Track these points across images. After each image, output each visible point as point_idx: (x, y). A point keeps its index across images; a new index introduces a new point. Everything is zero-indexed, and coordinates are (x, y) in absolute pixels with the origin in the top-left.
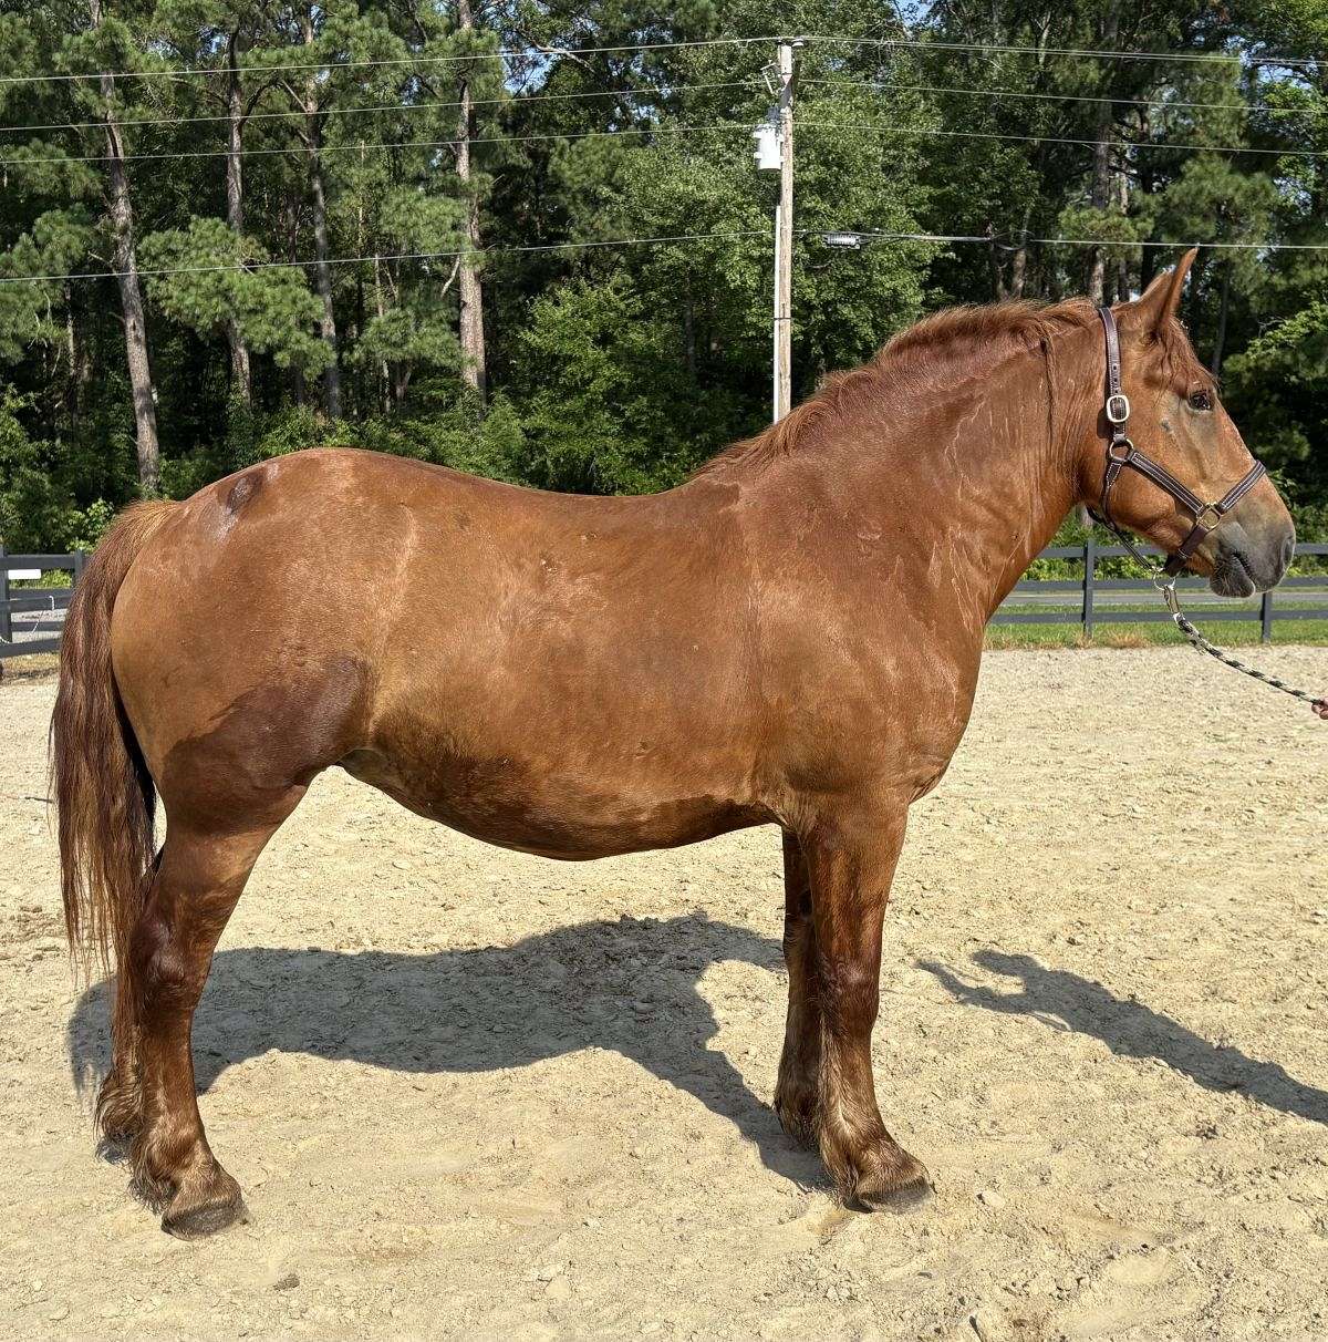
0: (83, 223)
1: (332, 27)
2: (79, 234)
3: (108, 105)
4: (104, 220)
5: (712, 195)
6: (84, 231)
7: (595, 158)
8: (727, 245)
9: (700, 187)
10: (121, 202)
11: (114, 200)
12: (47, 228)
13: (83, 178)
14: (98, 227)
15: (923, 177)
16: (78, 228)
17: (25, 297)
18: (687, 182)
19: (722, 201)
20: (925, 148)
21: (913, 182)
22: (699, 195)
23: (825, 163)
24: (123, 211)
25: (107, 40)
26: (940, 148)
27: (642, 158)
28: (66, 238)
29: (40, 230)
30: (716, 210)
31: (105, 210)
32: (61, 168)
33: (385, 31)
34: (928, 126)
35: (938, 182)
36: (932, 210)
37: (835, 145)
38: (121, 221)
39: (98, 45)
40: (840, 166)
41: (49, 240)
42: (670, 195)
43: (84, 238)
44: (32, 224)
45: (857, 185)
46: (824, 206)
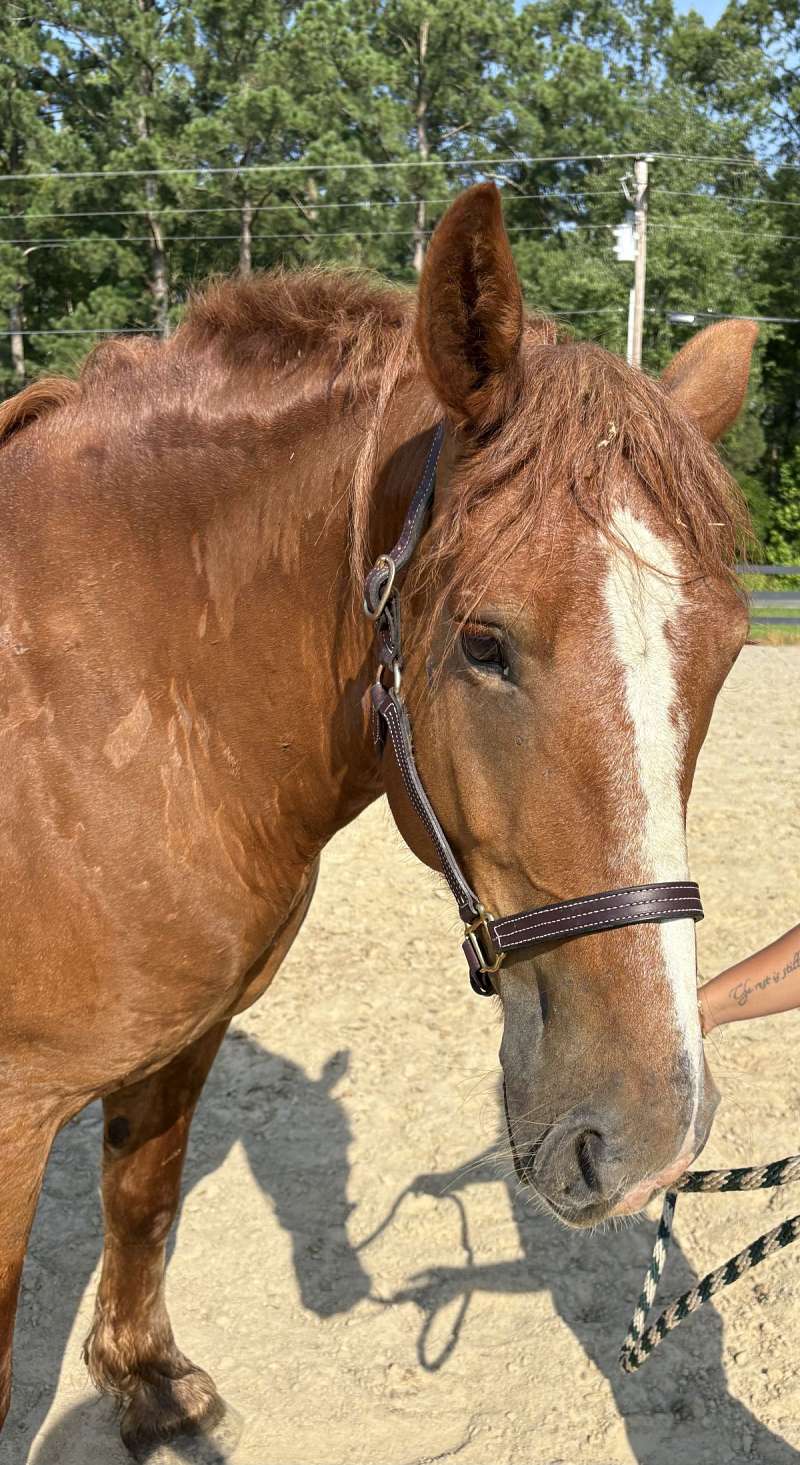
0: (129, 296)
1: (314, 149)
2: (123, 304)
3: (148, 206)
4: (146, 295)
5: (600, 286)
6: (129, 302)
7: (524, 259)
8: (611, 325)
9: (591, 280)
10: (160, 281)
11: (153, 279)
12: (99, 299)
13: (129, 263)
14: (140, 300)
15: (764, 278)
16: (124, 300)
17: (79, 351)
18: (581, 276)
19: (609, 291)
20: (767, 256)
21: (754, 281)
22: (591, 286)
23: (689, 264)
24: (161, 288)
25: (143, 155)
26: (779, 256)
27: (556, 258)
28: (113, 307)
29: (94, 300)
30: (604, 297)
31: (147, 288)
32: (113, 255)
33: (358, 154)
34: (769, 237)
35: (778, 282)
36: (771, 304)
37: (696, 250)
38: (160, 295)
39: (136, 159)
40: (700, 266)
41: (100, 308)
42: (571, 286)
43: (128, 308)
44: (87, 295)
45: (713, 281)
46: (686, 297)
